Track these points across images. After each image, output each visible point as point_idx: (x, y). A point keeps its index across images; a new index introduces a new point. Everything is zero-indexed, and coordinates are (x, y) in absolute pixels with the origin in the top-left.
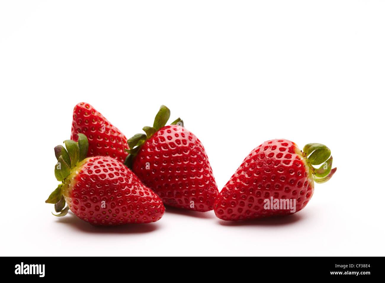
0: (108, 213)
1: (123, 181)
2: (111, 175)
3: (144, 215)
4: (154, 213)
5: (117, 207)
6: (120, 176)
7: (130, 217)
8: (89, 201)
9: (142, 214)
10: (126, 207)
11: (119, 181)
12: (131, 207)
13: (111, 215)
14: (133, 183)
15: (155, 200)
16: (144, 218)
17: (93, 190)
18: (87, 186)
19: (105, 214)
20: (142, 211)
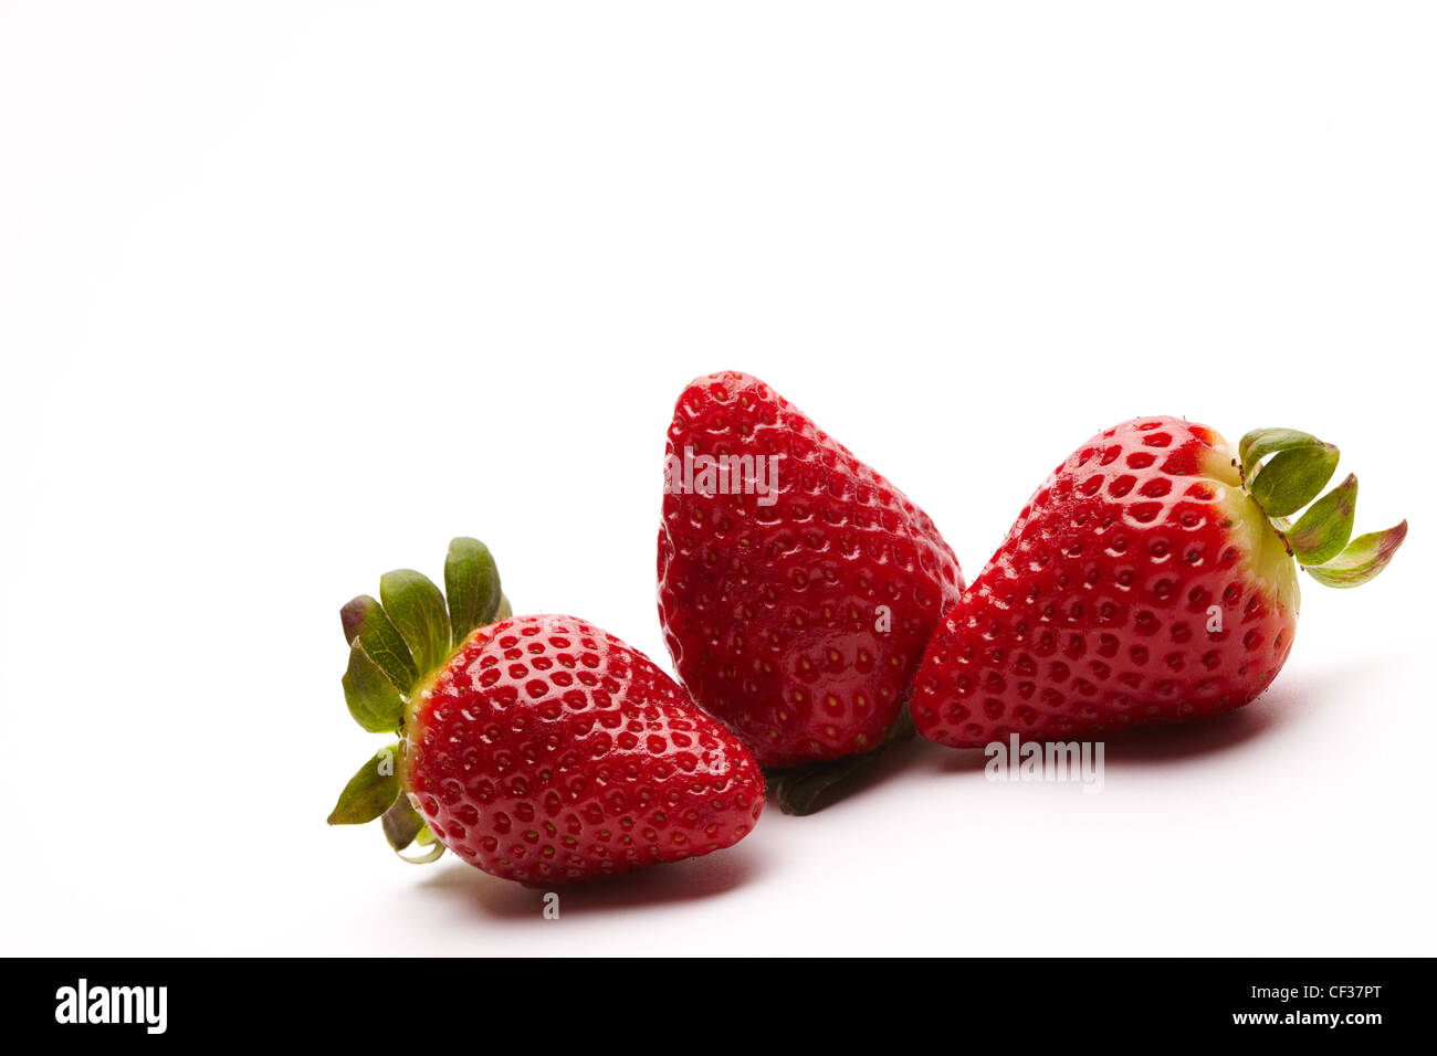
0: (543, 839)
1: (585, 705)
2: (536, 688)
3: (670, 829)
4: (705, 816)
5: (566, 810)
6: (577, 685)
7: (627, 840)
8: (467, 801)
9: (662, 826)
10: (601, 806)
11: (565, 706)
12: (618, 801)
13: (556, 842)
14: (626, 707)
15: (713, 762)
16: (678, 840)
17: (472, 753)
18: (453, 740)
19: (534, 841)
20: (659, 813)
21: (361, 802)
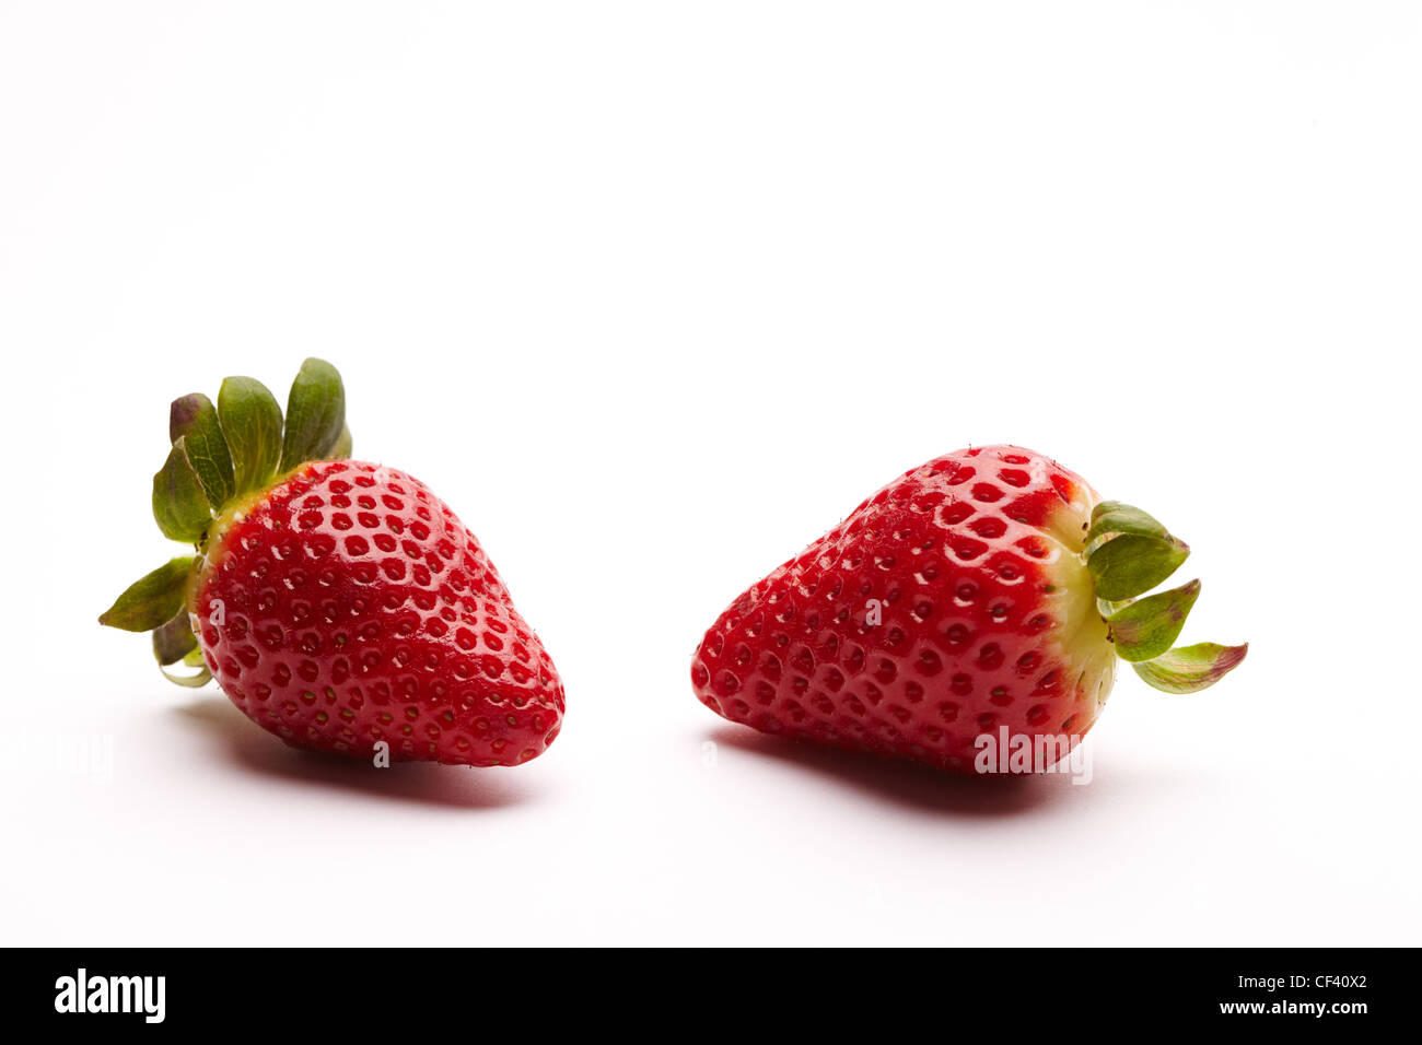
0: (320, 703)
1: (402, 576)
2: (357, 545)
3: (456, 732)
4: (496, 729)
5: (352, 682)
6: (399, 553)
7: (407, 730)
8: (250, 641)
9: (448, 726)
10: (391, 688)
11: (382, 573)
13: (332, 710)
14: (444, 591)
15: (520, 675)
16: (461, 745)
17: (270, 594)
18: (254, 574)
19: (310, 703)
20: (449, 712)
21: (139, 609)
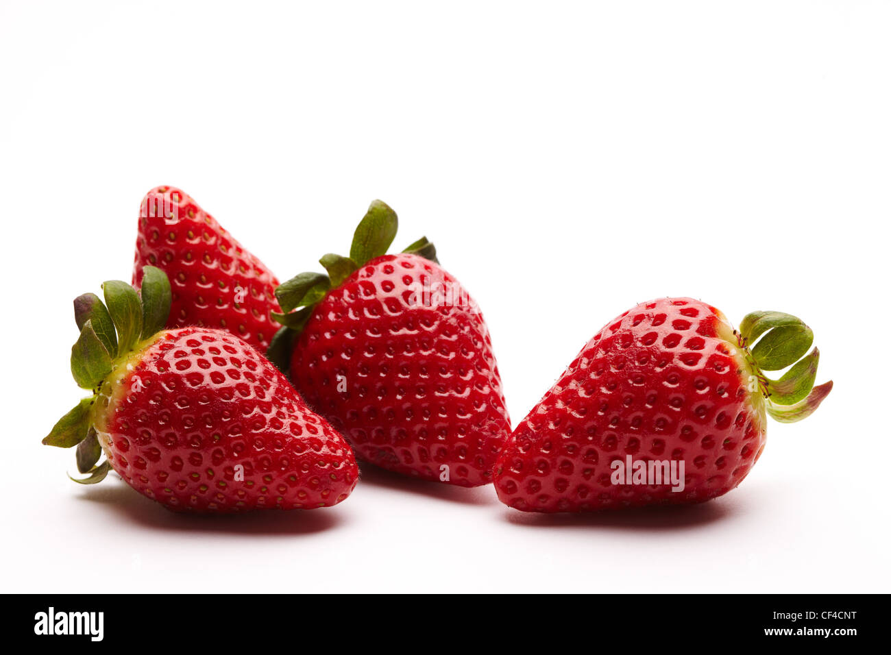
0: (204, 479)
1: (249, 394)
2: (216, 377)
3: (300, 488)
4: (325, 483)
5: (227, 463)
6: (243, 380)
7: (264, 490)
8: (155, 445)
9: (293, 484)
10: (253, 464)
11: (237, 393)
13: (212, 483)
14: (274, 401)
15: (332, 448)
16: (301, 496)
17: (166, 413)
18: (152, 402)
19: (197, 480)
20: (294, 476)
21: (68, 433)
